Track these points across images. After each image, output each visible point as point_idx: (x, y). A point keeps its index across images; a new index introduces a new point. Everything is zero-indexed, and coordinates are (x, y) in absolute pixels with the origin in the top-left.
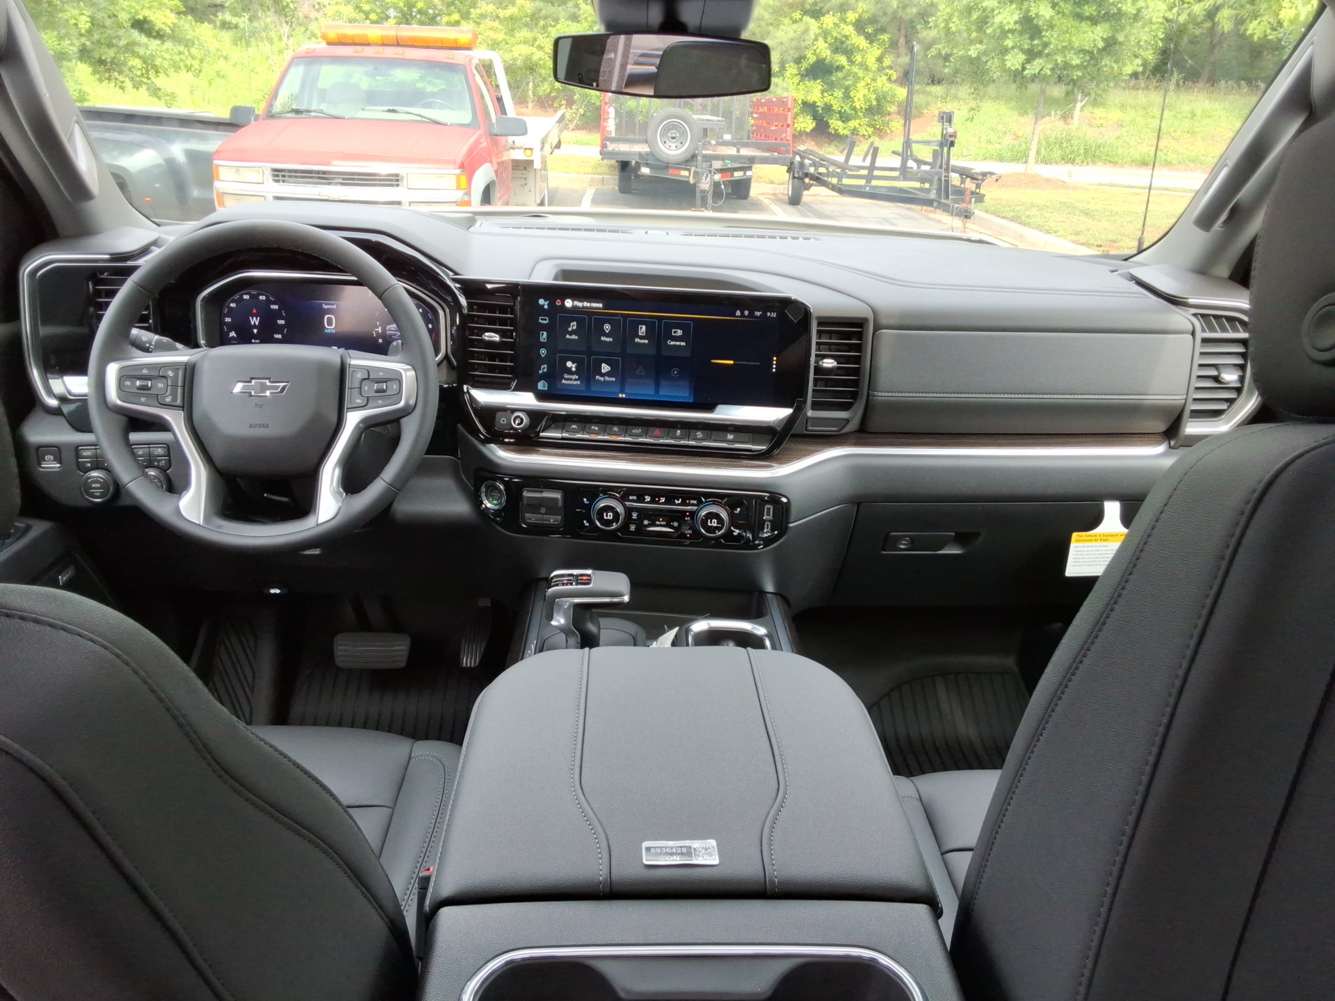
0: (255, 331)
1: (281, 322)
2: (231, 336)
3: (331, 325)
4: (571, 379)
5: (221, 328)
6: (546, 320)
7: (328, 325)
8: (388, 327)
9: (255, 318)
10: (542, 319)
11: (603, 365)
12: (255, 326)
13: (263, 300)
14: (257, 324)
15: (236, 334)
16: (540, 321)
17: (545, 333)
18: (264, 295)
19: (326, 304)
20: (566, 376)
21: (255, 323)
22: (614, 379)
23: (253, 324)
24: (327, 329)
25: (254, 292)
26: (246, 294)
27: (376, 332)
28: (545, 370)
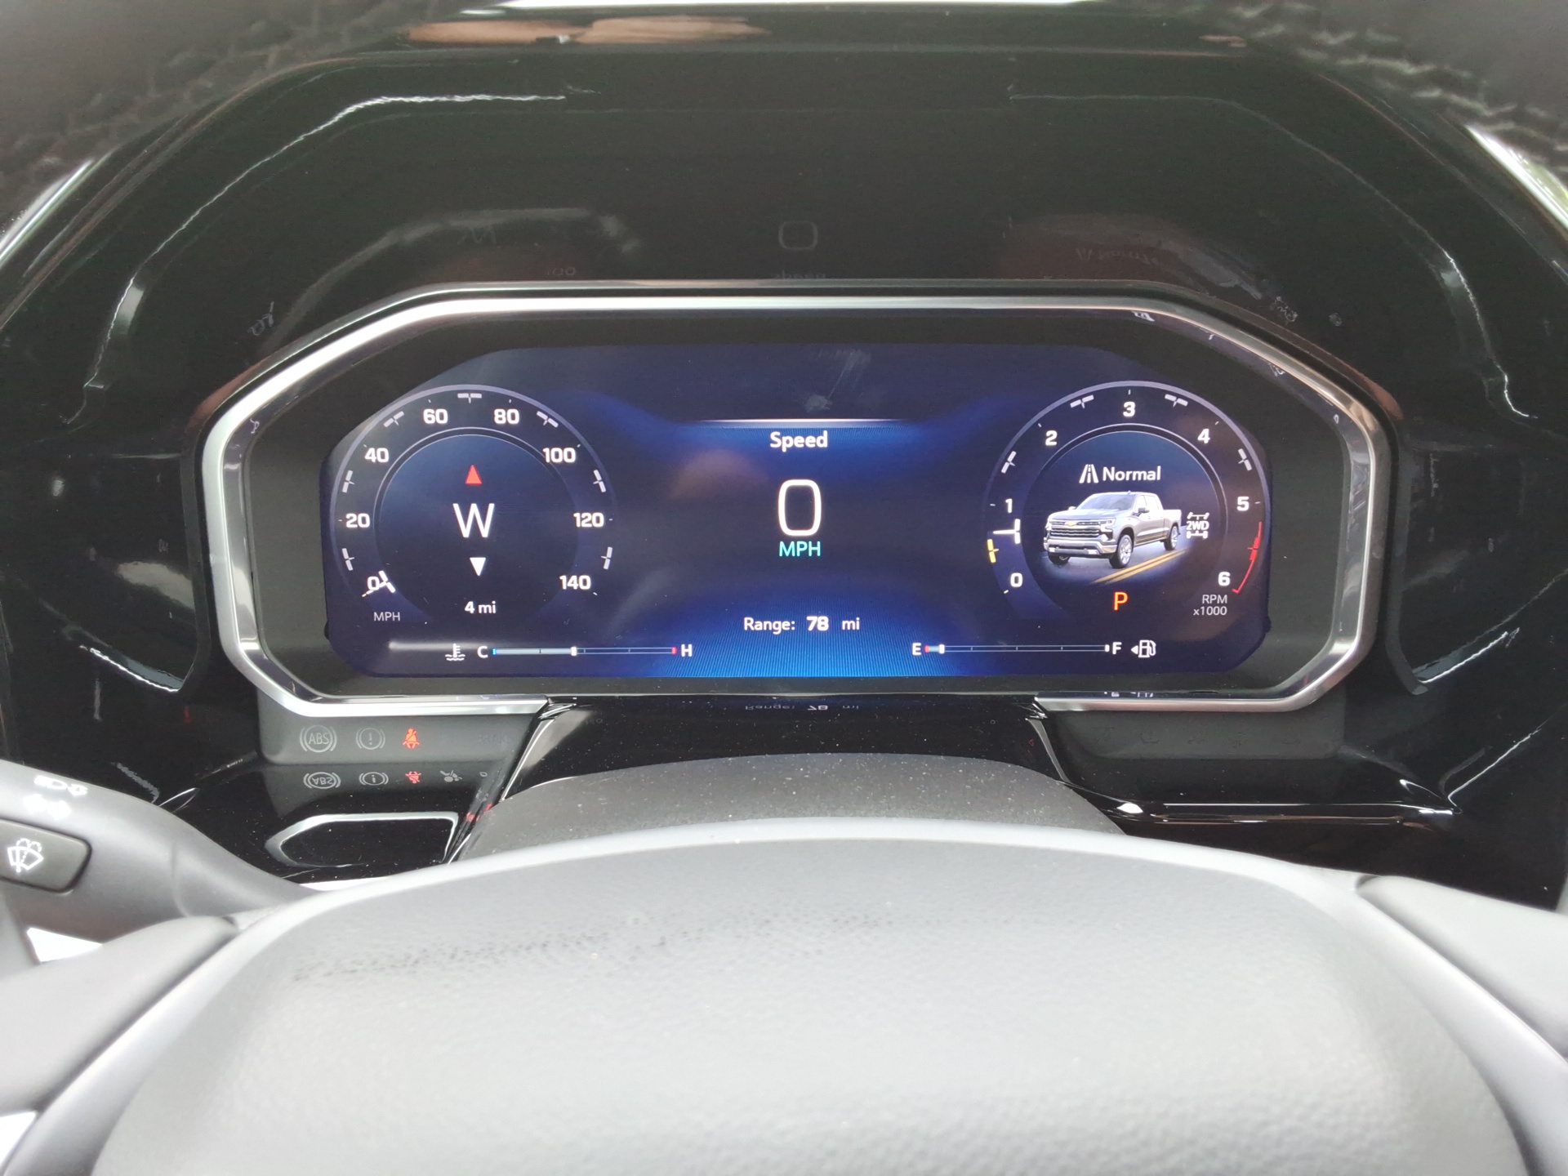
0: (478, 564)
1: (590, 520)
2: (371, 590)
3: (807, 523)
5: (330, 561)
7: (792, 524)
8: (1053, 520)
9: (474, 509)
12: (476, 545)
13: (507, 427)
14: (485, 532)
15: (391, 579)
18: (517, 404)
19: (785, 432)
21: (475, 529)
23: (466, 532)
24: (788, 540)
25: (470, 394)
26: (437, 402)
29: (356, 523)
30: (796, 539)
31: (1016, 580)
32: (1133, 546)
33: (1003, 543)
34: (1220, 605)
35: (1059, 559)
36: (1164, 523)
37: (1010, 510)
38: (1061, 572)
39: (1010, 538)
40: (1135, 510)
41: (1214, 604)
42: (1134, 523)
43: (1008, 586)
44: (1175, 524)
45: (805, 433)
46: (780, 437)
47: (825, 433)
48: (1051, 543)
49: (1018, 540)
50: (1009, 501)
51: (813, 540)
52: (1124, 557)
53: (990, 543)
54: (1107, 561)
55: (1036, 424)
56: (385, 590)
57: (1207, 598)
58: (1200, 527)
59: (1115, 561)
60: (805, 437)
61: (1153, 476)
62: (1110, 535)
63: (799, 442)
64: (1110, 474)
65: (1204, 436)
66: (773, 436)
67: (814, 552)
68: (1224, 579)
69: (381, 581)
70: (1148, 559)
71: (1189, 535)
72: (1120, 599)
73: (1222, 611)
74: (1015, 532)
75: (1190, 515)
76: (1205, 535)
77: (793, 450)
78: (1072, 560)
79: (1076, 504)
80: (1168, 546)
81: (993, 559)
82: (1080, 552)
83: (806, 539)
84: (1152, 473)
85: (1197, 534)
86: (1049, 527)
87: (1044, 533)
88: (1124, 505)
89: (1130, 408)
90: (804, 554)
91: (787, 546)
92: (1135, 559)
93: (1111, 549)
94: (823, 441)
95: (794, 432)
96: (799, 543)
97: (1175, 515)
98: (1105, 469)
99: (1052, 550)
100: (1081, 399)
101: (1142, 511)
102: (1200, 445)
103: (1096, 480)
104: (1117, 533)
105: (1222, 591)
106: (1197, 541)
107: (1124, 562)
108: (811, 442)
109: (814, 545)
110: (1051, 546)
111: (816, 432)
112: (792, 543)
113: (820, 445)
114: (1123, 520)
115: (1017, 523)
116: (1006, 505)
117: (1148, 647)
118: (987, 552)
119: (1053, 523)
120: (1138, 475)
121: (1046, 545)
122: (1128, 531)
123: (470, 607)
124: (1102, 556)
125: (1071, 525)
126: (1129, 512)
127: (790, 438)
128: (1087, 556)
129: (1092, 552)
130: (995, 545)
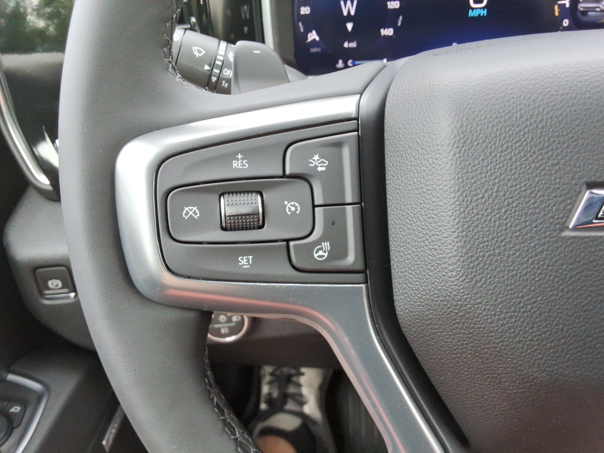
0: (350, 26)
1: (393, 5)
2: (310, 38)
3: (481, 2)
5: (296, 28)
7: (475, 3)
9: (349, 2)
12: (349, 18)
14: (353, 13)
15: (318, 34)
21: (349, 12)
23: (345, 13)
24: (473, 9)
27: (560, 6)
29: (304, 12)
30: (476, 8)
31: (566, 22)
33: (562, 7)
35: (585, 13)
38: (585, 19)
39: (565, 4)
43: (562, 25)
49: (568, 5)
51: (483, 8)
53: (556, 7)
56: (314, 40)
67: (484, 14)
69: (313, 35)
74: (567, 1)
78: (590, 13)
81: (557, 14)
82: (593, 9)
83: (481, 8)
87: (578, 2)
90: (479, 15)
91: (473, 11)
96: (478, 10)
99: (582, 9)
109: (484, 10)
110: (581, 7)
118: (554, 11)
121: (579, 7)
123: (346, 45)
124: (601, 11)
128: (596, 11)
129: (598, 10)
130: (559, 8)
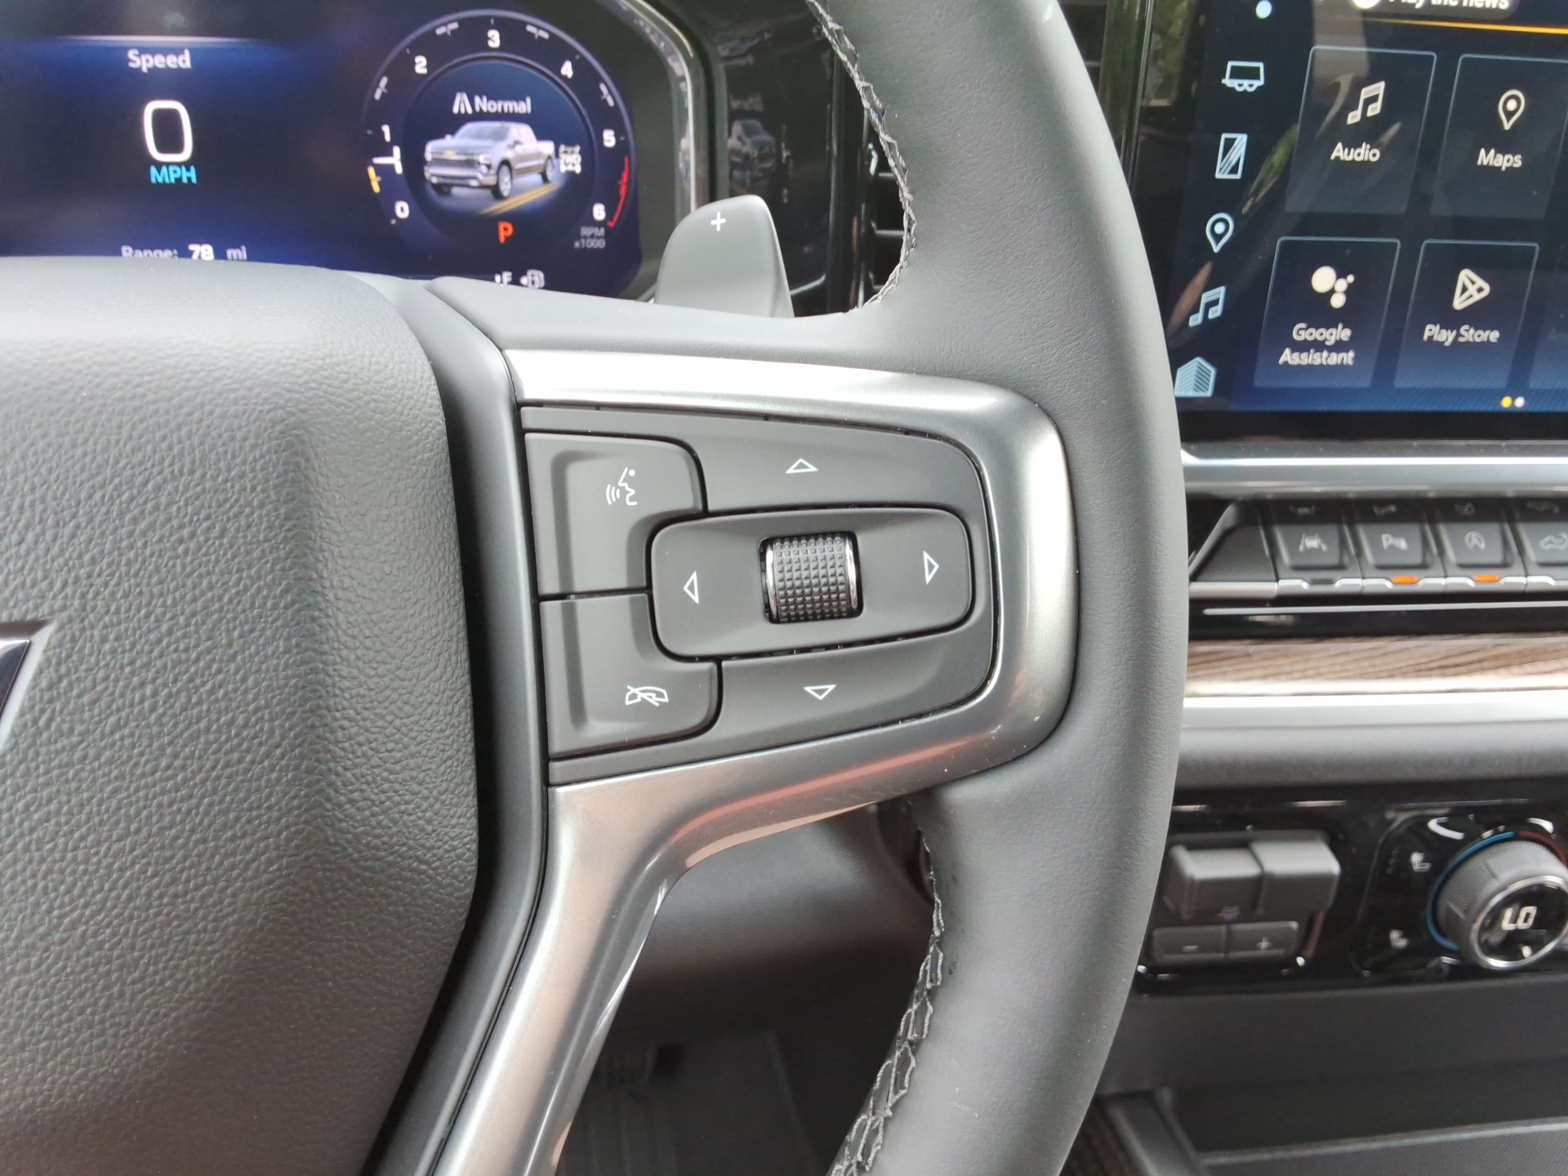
3: (177, 147)
4: (1319, 346)
6: (1252, 74)
7: (161, 149)
8: (431, 149)
10: (1237, 73)
11: (1465, 276)
16: (1228, 82)
17: (1241, 140)
19: (143, 50)
20: (1301, 333)
22: (1494, 336)
24: (159, 165)
27: (380, 170)
28: (1215, 312)
30: (168, 164)
31: (402, 210)
32: (512, 178)
33: (385, 172)
34: (598, 238)
35: (443, 188)
36: (538, 155)
37: (388, 138)
38: (446, 202)
39: (391, 167)
40: (510, 141)
41: (592, 236)
42: (509, 155)
43: (394, 215)
44: (549, 157)
45: (165, 51)
46: (139, 56)
47: (187, 53)
48: (433, 173)
49: (399, 169)
50: (386, 129)
51: (187, 165)
52: (505, 188)
53: (371, 171)
54: (488, 193)
55: (404, 49)
57: (586, 231)
58: (571, 161)
59: (496, 192)
60: (165, 56)
61: (524, 107)
62: (489, 167)
63: (159, 61)
64: (484, 104)
65: (567, 69)
66: (131, 54)
67: (189, 179)
68: (599, 212)
70: (528, 191)
71: (563, 169)
72: (505, 231)
73: (600, 244)
74: (395, 160)
75: (562, 148)
76: (578, 169)
77: (154, 71)
78: (456, 191)
79: (453, 132)
80: (545, 179)
81: (376, 188)
82: (462, 182)
83: (179, 164)
84: (522, 104)
85: (570, 168)
86: (428, 156)
87: (424, 162)
88: (500, 136)
89: (494, 38)
90: (179, 180)
91: (159, 171)
92: (516, 191)
93: (491, 181)
94: (185, 61)
95: (153, 51)
96: (171, 168)
97: (548, 147)
98: (477, 99)
99: (435, 180)
100: (447, 27)
101: (517, 143)
102: (564, 78)
103: (470, 111)
104: (495, 163)
105: (599, 224)
106: (571, 175)
107: (505, 193)
108: (172, 61)
109: (188, 170)
110: (432, 176)
111: (177, 51)
112: (164, 169)
113: (183, 66)
114: (501, 151)
115: (397, 150)
116: (382, 134)
117: (536, 279)
118: (368, 181)
119: (433, 153)
120: (510, 106)
121: (427, 175)
122: (505, 163)
124: (483, 187)
125: (451, 155)
126: (504, 144)
127: (149, 57)
128: (469, 186)
129: (474, 183)
130: (377, 173)
